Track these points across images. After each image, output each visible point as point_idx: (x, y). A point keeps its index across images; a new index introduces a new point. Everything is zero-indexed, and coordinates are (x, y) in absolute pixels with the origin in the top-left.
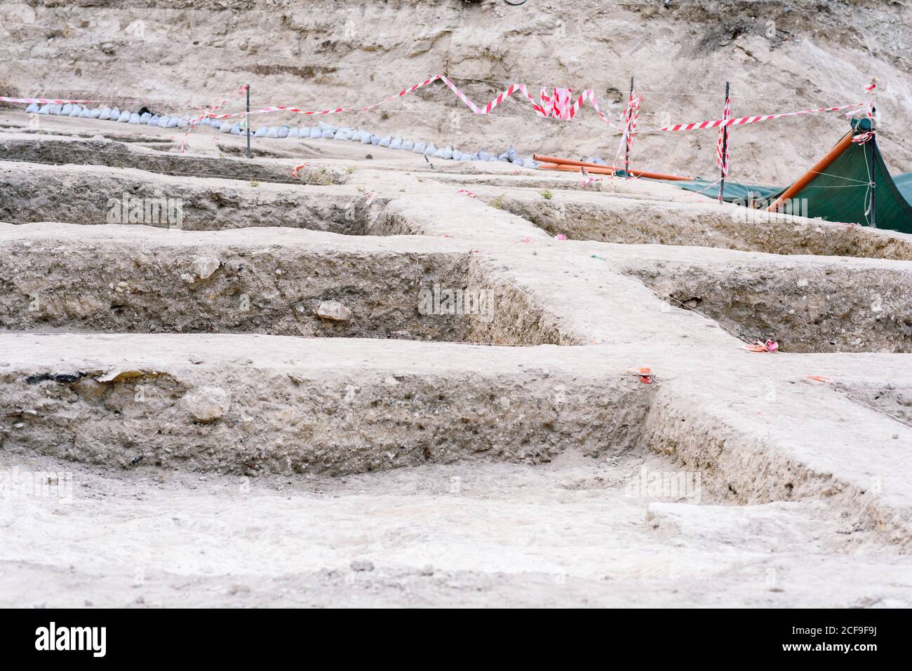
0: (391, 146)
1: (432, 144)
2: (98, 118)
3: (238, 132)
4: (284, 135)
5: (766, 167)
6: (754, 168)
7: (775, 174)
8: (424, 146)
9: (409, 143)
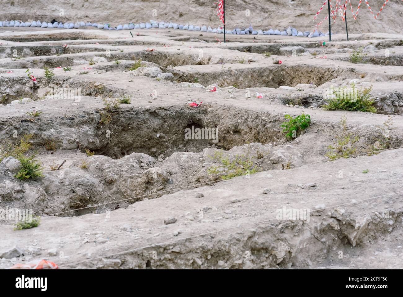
0: (189, 29)
1: (209, 27)
2: (30, 26)
3: (108, 28)
4: (133, 28)
5: (364, 26)
6: (359, 26)
7: (369, 29)
8: (206, 28)
9: (198, 27)
